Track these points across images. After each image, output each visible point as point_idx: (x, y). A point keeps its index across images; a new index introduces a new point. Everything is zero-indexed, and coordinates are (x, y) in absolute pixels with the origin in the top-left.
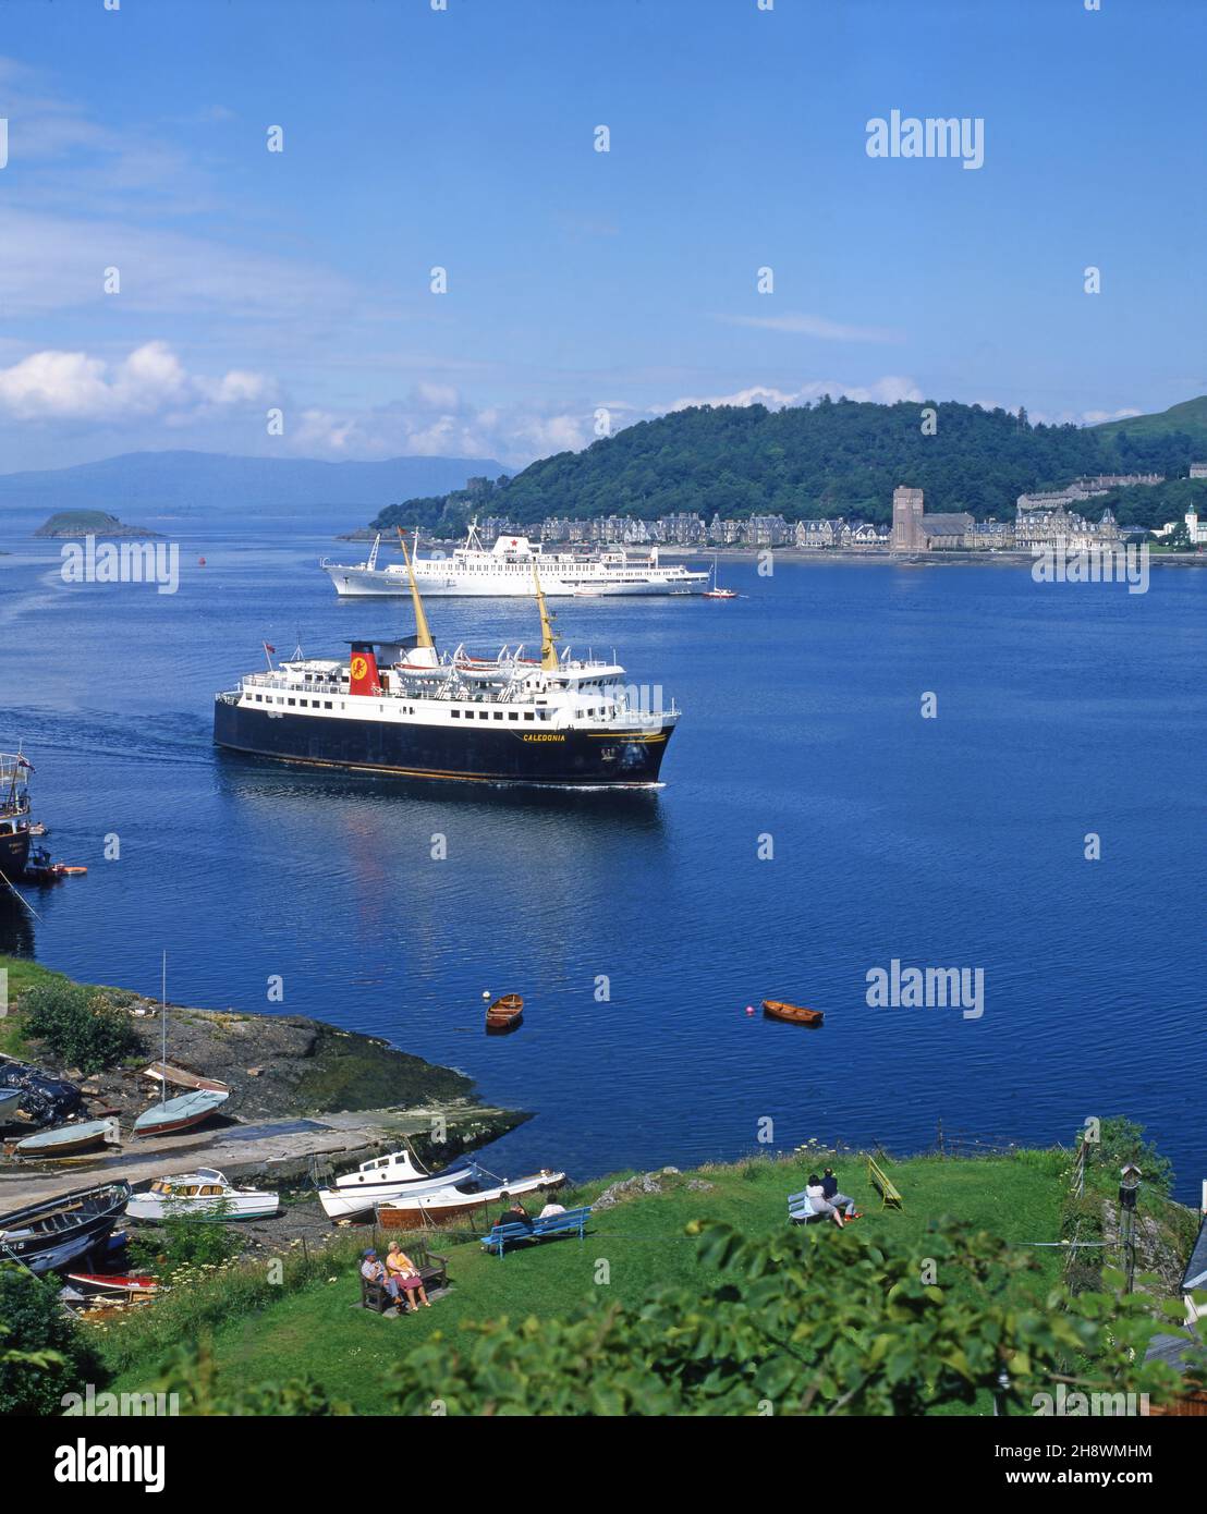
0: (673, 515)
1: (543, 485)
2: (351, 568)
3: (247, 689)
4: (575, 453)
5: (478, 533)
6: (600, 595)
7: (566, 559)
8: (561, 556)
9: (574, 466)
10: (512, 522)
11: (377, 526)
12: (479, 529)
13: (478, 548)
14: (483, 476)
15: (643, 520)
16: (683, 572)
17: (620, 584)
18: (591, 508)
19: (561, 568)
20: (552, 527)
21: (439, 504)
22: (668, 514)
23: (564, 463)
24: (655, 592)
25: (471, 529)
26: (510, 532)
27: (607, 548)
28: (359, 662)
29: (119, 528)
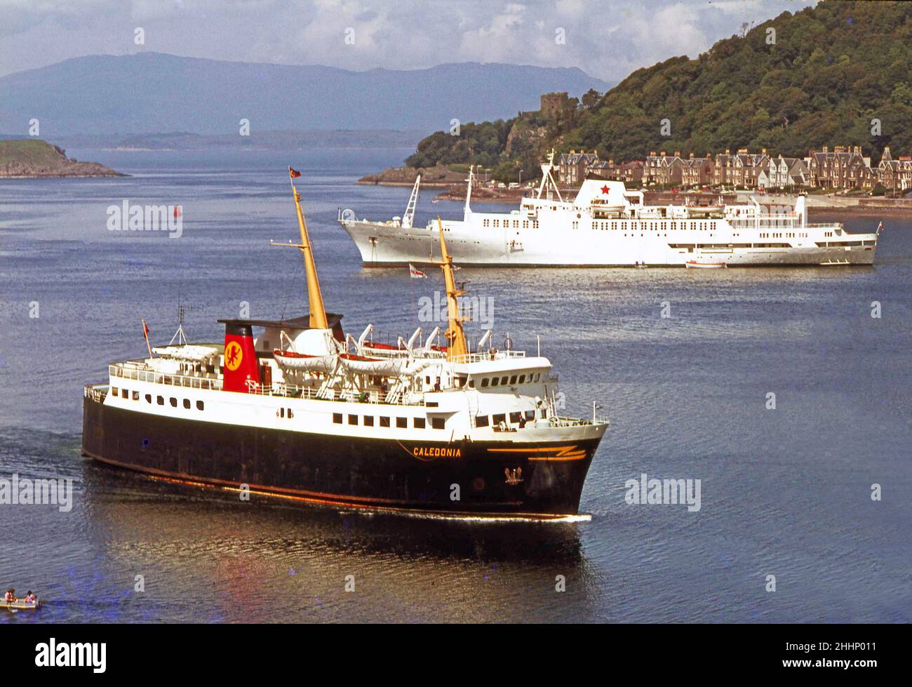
0: (825, 148)
1: (645, 105)
2: (380, 224)
3: (115, 381)
4: (691, 58)
5: (555, 174)
6: (723, 266)
7: (676, 213)
8: (670, 209)
9: (688, 78)
10: (603, 158)
11: (416, 163)
12: (556, 168)
13: (555, 197)
14: (561, 91)
15: (784, 156)
16: (838, 232)
17: (752, 249)
18: (712, 137)
19: (669, 225)
20: (658, 166)
21: (503, 130)
22: (818, 146)
23: (675, 74)
24: (798, 261)
25: (546, 169)
26: (598, 172)
27: (734, 197)
28: (234, 348)
29: (67, 163)
